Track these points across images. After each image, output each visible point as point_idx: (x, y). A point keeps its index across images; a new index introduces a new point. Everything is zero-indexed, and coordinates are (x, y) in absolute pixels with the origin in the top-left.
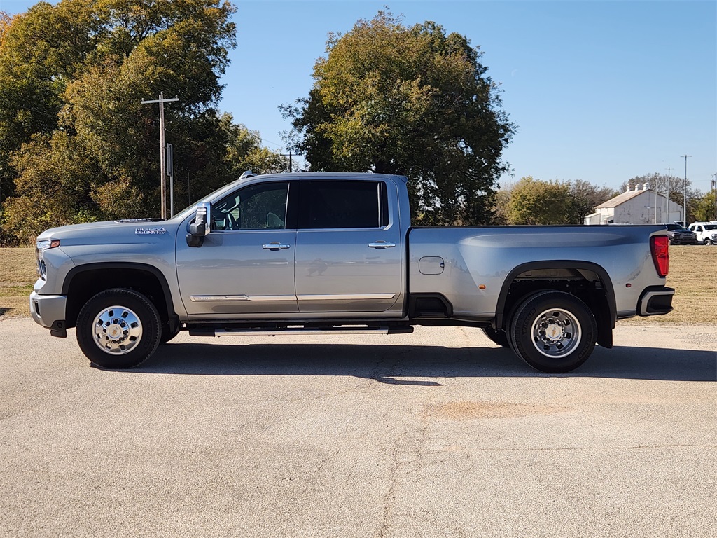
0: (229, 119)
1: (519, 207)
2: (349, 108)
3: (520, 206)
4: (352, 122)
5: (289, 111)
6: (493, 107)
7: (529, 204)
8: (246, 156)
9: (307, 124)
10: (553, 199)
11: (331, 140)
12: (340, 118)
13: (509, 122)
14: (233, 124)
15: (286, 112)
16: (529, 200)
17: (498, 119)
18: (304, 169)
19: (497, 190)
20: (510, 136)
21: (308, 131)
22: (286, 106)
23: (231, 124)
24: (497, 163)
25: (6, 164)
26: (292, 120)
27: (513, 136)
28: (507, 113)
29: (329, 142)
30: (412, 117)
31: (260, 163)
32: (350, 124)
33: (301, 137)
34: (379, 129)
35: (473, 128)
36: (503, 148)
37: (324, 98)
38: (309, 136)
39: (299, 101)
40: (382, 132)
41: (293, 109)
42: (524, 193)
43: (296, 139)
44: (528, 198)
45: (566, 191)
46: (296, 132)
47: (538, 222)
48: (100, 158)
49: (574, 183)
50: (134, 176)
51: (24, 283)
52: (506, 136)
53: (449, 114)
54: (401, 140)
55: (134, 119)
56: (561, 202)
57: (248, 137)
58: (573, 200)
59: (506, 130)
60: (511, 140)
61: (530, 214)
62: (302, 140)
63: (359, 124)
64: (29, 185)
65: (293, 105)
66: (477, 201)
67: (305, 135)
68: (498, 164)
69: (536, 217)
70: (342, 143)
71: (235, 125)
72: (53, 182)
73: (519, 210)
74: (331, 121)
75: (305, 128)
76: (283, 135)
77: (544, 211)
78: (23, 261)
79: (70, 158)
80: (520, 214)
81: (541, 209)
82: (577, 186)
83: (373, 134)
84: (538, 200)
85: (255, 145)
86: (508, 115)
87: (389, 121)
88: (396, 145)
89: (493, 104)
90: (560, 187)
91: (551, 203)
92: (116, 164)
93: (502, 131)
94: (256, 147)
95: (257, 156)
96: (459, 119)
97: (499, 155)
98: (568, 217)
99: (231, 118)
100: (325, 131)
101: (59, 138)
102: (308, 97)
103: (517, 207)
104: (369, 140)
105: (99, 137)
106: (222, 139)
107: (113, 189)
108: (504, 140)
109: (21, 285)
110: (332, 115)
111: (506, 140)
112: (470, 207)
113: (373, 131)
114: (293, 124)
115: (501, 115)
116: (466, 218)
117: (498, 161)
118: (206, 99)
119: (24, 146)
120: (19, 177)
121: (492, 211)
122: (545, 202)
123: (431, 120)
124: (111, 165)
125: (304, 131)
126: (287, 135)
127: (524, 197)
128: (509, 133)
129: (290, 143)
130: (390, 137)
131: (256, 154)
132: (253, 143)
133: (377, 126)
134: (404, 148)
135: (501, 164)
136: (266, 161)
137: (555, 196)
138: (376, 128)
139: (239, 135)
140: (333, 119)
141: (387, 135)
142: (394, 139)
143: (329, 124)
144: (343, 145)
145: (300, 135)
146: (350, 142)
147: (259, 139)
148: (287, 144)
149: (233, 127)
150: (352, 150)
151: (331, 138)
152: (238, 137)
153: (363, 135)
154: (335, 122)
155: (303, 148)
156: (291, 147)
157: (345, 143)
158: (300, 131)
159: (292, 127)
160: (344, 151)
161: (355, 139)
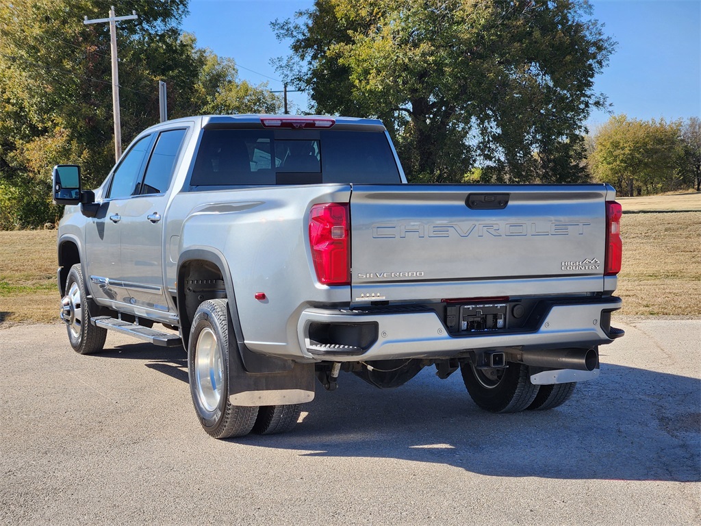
0: (190, 42)
1: (609, 159)
2: (373, 21)
3: (611, 157)
4: (379, 41)
5: (285, 29)
6: (580, 16)
7: (624, 154)
8: (217, 94)
9: (312, 47)
10: (658, 147)
11: (349, 68)
12: (362, 36)
13: (604, 37)
14: (198, 49)
15: (283, 31)
16: (623, 149)
17: (587, 33)
18: (308, 111)
19: (583, 134)
20: (605, 57)
21: (314, 57)
22: (281, 21)
23: (193, 48)
24: (586, 96)
26: (290, 41)
27: (610, 56)
28: (600, 23)
29: (346, 70)
30: (465, 32)
31: (237, 104)
32: (376, 45)
33: (304, 66)
34: (418, 51)
35: (553, 46)
36: (596, 75)
37: (337, 8)
38: (316, 64)
39: (301, 13)
40: (423, 54)
41: (291, 26)
42: (617, 138)
43: (296, 68)
44: (621, 145)
45: (675, 134)
46: (297, 59)
47: (637, 180)
48: (26, 104)
49: (686, 122)
50: (73, 127)
52: (599, 57)
53: (518, 27)
54: (449, 65)
55: (71, 46)
56: (670, 149)
57: (217, 67)
58: (686, 147)
59: (600, 48)
60: (607, 62)
61: (626, 169)
62: (305, 70)
63: (390, 44)
65: (291, 20)
66: (559, 152)
67: (310, 63)
68: (590, 97)
69: (633, 173)
70: (366, 72)
71: (200, 51)
73: (609, 163)
74: (349, 41)
75: (310, 53)
76: (277, 63)
77: (646, 164)
80: (612, 169)
81: (640, 161)
82: (691, 126)
83: (410, 59)
84: (636, 149)
85: (228, 78)
86: (603, 25)
87: (431, 40)
88: (443, 73)
89: (581, 12)
90: (668, 128)
91: (656, 153)
92: (48, 111)
93: (592, 50)
94: (230, 82)
95: (233, 93)
96: (530, 34)
97: (589, 84)
98: (680, 172)
100: (339, 55)
102: (313, 8)
103: (606, 159)
104: (405, 68)
105: (24, 74)
107: (45, 146)
108: (598, 62)
110: (350, 32)
111: (600, 63)
112: (550, 161)
113: (410, 54)
114: (293, 47)
115: (591, 27)
116: (545, 176)
117: (588, 93)
118: (166, 14)
121: (581, 165)
122: (647, 151)
123: (493, 35)
124: (42, 111)
125: (308, 58)
126: (284, 63)
127: (616, 145)
128: (604, 52)
129: (287, 75)
130: (435, 62)
131: (230, 90)
132: (225, 76)
133: (416, 46)
134: (455, 77)
135: (593, 97)
136: (246, 101)
137: (660, 141)
138: (415, 49)
139: (206, 65)
140: (351, 37)
141: (431, 59)
142: (439, 65)
143: (346, 45)
144: (370, 74)
145: (302, 63)
146: (379, 72)
147: (234, 69)
148: (283, 76)
149: (196, 53)
150: (382, 81)
151: (349, 65)
152: (204, 67)
153: (396, 60)
154: (354, 43)
155: (308, 82)
156: (289, 81)
157: (371, 72)
158: (303, 58)
159: (291, 52)
160: (371, 82)
161: (385, 67)
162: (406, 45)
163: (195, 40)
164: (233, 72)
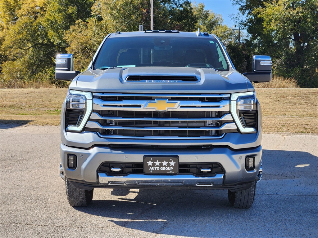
0: (201, 7)
4: (277, 7)
8: (212, 30)
9: (248, 9)
11: (263, 19)
12: (269, 4)
14: (205, 10)
21: (249, 14)
23: (203, 10)
25: (62, 39)
26: (239, 6)
29: (261, 20)
32: (275, 8)
33: (244, 18)
34: (295, 11)
38: (250, 17)
40: (298, 13)
46: (241, 14)
51: (55, 108)
54: (310, 18)
57: (214, 18)
62: (244, 19)
63: (282, 8)
64: (74, 51)
67: (247, 16)
70: (271, 21)
72: (89, 49)
74: (264, 7)
75: (247, 12)
76: (232, 16)
78: (57, 96)
79: (98, 34)
83: (291, 15)
85: (219, 23)
87: (302, 6)
94: (219, 25)
99: (203, 6)
100: (258, 13)
101: (91, 22)
104: (289, 19)
106: (194, 20)
109: (53, 109)
110: (264, 3)
113: (291, 13)
114: (240, 9)
119: (72, 27)
120: (69, 46)
125: (246, 14)
126: (235, 16)
130: (303, 16)
131: (219, 29)
132: (217, 22)
138: (294, 10)
139: (209, 17)
140: (264, 5)
141: (301, 15)
142: (305, 17)
143: (262, 8)
144: (272, 21)
145: (243, 16)
146: (276, 20)
147: (222, 19)
148: (235, 22)
149: (204, 12)
150: (277, 25)
151: (263, 17)
152: (208, 18)
153: (285, 15)
154: (265, 7)
155: (245, 25)
156: (237, 24)
157: (272, 20)
158: (244, 14)
159: (239, 11)
160: (272, 25)
161: (279, 18)
162: (290, 8)
163: (204, 6)
164: (221, 20)
